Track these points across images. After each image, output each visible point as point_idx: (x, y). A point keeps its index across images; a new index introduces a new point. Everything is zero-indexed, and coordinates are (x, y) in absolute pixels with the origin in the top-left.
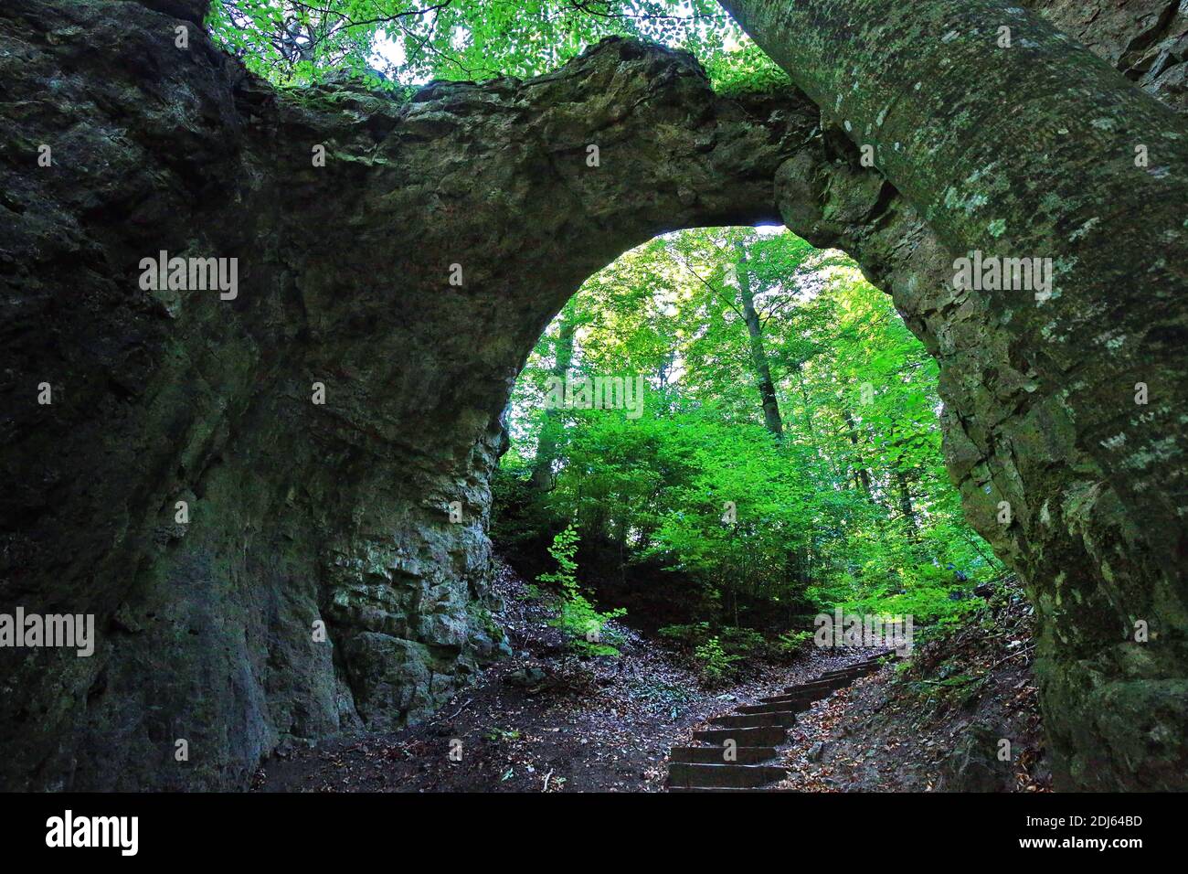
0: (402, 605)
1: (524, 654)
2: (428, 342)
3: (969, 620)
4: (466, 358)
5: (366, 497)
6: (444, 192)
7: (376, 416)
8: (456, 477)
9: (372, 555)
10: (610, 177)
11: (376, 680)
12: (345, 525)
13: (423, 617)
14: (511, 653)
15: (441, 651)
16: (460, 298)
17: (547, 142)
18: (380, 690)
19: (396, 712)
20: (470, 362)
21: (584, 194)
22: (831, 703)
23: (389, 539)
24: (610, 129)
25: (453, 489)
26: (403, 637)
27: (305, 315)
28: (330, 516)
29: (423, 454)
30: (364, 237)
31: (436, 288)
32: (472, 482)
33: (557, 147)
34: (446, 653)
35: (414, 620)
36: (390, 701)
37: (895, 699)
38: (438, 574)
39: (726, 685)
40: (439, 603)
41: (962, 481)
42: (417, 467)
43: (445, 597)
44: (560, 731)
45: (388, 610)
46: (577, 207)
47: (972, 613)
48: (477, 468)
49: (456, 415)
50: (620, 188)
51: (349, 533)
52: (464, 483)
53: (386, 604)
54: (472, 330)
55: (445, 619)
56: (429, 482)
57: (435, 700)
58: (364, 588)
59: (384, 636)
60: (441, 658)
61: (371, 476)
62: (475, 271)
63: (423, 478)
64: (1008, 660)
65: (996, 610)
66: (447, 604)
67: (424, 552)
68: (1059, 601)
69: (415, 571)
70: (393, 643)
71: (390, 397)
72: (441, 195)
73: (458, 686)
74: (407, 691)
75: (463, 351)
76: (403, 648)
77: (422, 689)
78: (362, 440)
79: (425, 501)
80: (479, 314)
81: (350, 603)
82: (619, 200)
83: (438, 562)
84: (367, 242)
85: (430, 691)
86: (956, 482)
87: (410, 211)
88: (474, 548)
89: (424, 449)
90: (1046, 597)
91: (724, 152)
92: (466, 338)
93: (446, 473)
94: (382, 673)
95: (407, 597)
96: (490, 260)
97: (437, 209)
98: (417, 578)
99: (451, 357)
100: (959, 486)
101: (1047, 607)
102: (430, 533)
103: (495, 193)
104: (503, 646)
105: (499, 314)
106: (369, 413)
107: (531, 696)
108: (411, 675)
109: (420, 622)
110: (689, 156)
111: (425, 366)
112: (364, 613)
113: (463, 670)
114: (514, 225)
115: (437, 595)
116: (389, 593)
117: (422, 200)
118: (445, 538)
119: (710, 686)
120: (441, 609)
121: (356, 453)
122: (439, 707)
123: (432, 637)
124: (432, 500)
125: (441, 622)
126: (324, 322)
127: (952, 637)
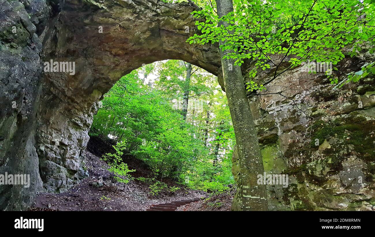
0: (60, 154)
1: (94, 177)
2: (91, 65)
3: (225, 192)
4: (102, 74)
5: (55, 114)
6: (122, 25)
7: (66, 86)
8: (85, 113)
9: (54, 135)
10: (175, 42)
11: (50, 177)
12: (47, 122)
13: (67, 159)
14: (89, 176)
15: (71, 171)
16: (110, 56)
17: (161, 25)
18: (51, 180)
19: (56, 188)
20: (103, 76)
21: (165, 42)
22: (185, 206)
23: (60, 130)
24: (181, 31)
25: (83, 117)
26: (59, 164)
27: (56, 46)
28: (42, 118)
29: (78, 103)
30: (87, 27)
31: (102, 50)
32: (89, 116)
33: (163, 28)
34: (72, 172)
35: (64, 160)
36: (54, 184)
37: (203, 206)
38: (73, 146)
39: (154, 198)
40: (72, 156)
41: (234, 162)
42: (74, 107)
43: (74, 154)
44: (114, 201)
45: (56, 155)
46: (161, 45)
47: (226, 190)
48: (92, 111)
49: (92, 92)
50: (176, 46)
51: (47, 126)
52: (86, 116)
53: (55, 153)
54: (109, 67)
55: (74, 161)
56: (76, 113)
57: (68, 187)
58: (50, 146)
59: (54, 163)
60: (71, 174)
61: (58, 107)
62: (120, 50)
63: (75, 111)
64: (230, 201)
65: (231, 191)
66: (75, 156)
67: (70, 138)
68: (240, 189)
69: (66, 143)
70: (57, 166)
71: (73, 81)
72: (120, 26)
73: (74, 183)
74: (60, 182)
75: (102, 72)
76: (59, 168)
77: (64, 182)
78: (58, 93)
79: (73, 119)
80: (114, 63)
81: (45, 150)
82: (175, 48)
83: (73, 142)
84: (87, 29)
85: (66, 183)
86: (233, 162)
87: (106, 26)
88: (85, 139)
89: (78, 102)
90: (239, 188)
91: (210, 55)
92: (106, 68)
93: (82, 111)
94: (52, 175)
95: (62, 151)
96: (126, 49)
97: (117, 29)
98: (66, 146)
99: (97, 72)
100: (233, 163)
101: (238, 190)
102: (72, 131)
103: (138, 33)
104: (87, 173)
105: (121, 65)
106: (64, 85)
107: (100, 190)
108: (61, 177)
109: (66, 161)
110: (201, 50)
111: (88, 72)
112: (49, 154)
113: (76, 179)
114: (140, 44)
115: (72, 153)
116: (57, 149)
117: (113, 24)
118: (77, 134)
119: (150, 197)
120: (72, 158)
121: (55, 97)
122: (69, 189)
123: (69, 167)
124: (75, 120)
125: (72, 162)
126: (61, 51)
127: (220, 195)
